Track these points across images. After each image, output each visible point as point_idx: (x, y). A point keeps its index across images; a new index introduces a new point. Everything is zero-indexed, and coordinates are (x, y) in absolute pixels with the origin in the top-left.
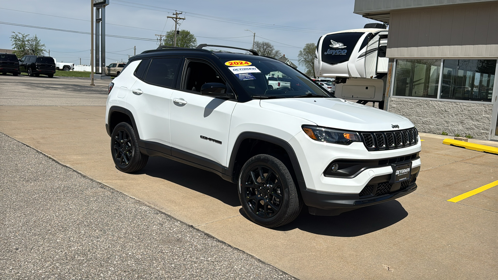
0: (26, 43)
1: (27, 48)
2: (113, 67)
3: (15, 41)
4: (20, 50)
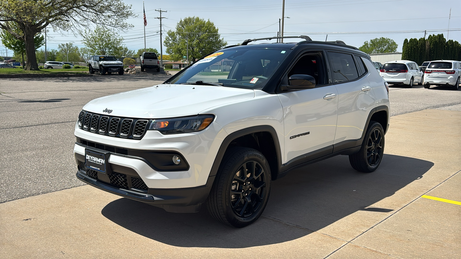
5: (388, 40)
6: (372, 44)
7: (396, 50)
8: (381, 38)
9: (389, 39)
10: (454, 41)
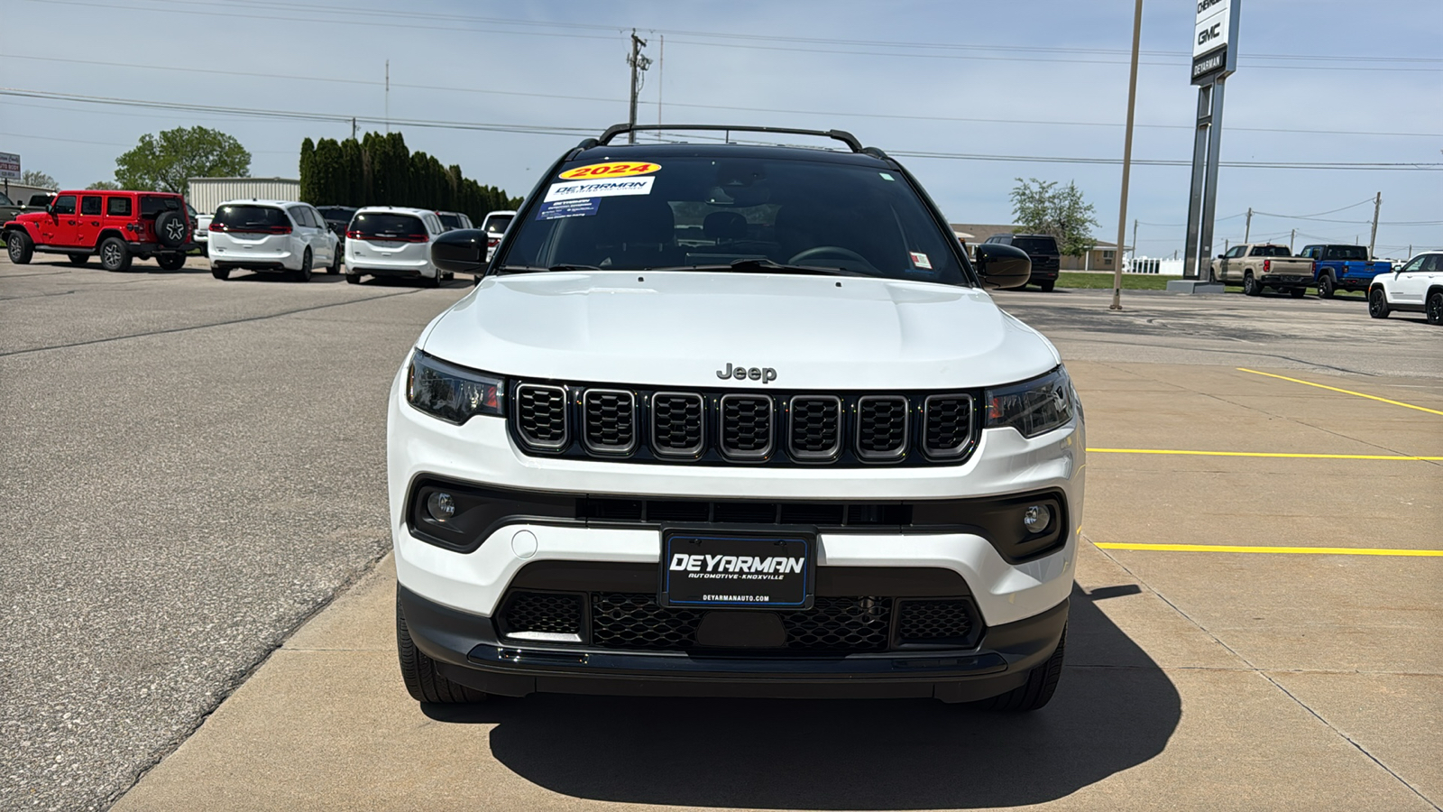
0: (1047, 204)
1: (1048, 218)
2: (1236, 256)
3: (1021, 202)
4: (1032, 224)
5: (219, 138)
6: (165, 144)
7: (247, 171)
8: (196, 127)
9: (223, 135)
10: (428, 157)
